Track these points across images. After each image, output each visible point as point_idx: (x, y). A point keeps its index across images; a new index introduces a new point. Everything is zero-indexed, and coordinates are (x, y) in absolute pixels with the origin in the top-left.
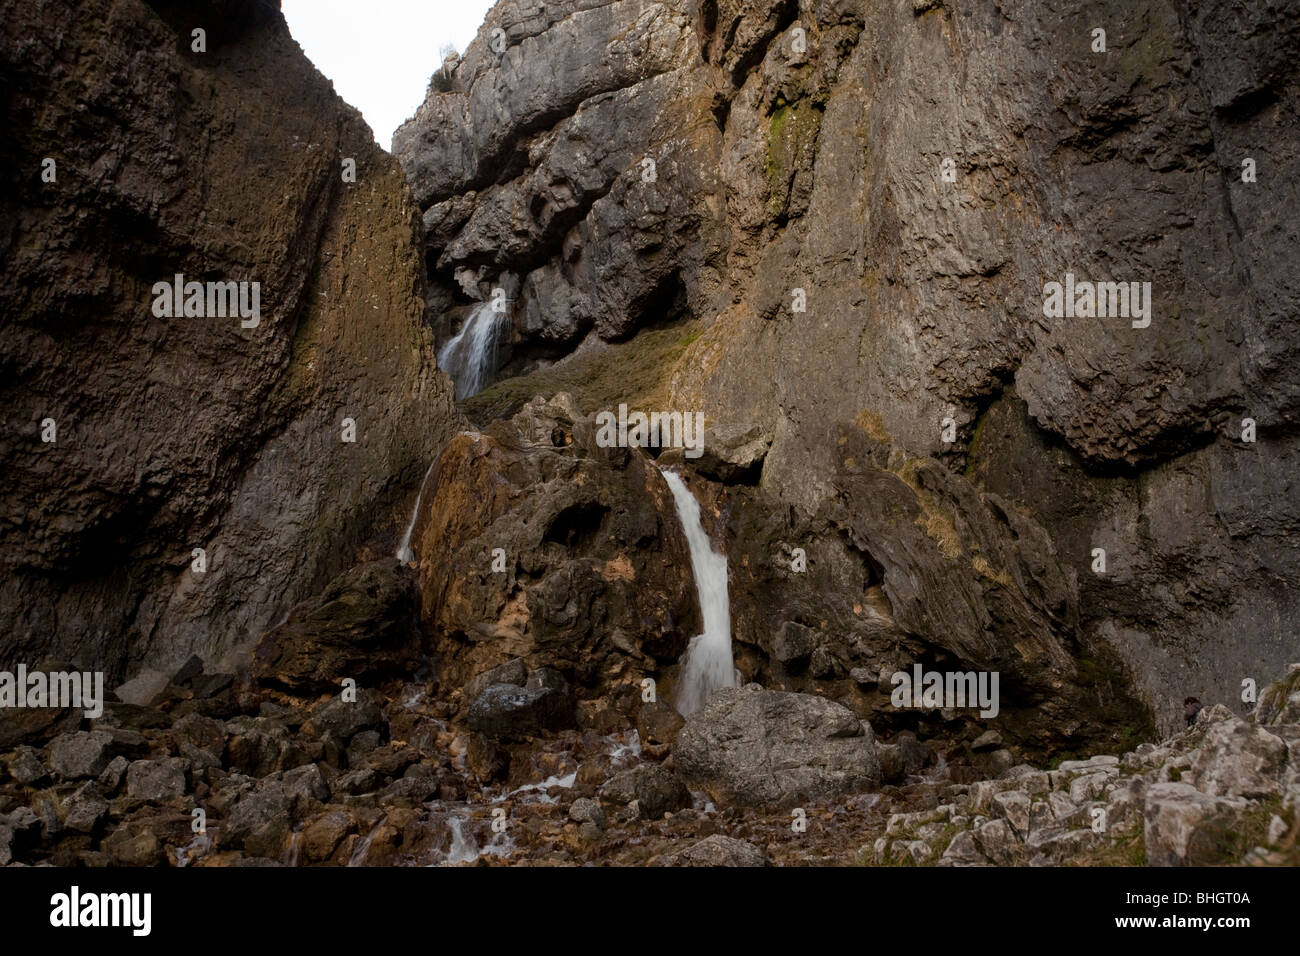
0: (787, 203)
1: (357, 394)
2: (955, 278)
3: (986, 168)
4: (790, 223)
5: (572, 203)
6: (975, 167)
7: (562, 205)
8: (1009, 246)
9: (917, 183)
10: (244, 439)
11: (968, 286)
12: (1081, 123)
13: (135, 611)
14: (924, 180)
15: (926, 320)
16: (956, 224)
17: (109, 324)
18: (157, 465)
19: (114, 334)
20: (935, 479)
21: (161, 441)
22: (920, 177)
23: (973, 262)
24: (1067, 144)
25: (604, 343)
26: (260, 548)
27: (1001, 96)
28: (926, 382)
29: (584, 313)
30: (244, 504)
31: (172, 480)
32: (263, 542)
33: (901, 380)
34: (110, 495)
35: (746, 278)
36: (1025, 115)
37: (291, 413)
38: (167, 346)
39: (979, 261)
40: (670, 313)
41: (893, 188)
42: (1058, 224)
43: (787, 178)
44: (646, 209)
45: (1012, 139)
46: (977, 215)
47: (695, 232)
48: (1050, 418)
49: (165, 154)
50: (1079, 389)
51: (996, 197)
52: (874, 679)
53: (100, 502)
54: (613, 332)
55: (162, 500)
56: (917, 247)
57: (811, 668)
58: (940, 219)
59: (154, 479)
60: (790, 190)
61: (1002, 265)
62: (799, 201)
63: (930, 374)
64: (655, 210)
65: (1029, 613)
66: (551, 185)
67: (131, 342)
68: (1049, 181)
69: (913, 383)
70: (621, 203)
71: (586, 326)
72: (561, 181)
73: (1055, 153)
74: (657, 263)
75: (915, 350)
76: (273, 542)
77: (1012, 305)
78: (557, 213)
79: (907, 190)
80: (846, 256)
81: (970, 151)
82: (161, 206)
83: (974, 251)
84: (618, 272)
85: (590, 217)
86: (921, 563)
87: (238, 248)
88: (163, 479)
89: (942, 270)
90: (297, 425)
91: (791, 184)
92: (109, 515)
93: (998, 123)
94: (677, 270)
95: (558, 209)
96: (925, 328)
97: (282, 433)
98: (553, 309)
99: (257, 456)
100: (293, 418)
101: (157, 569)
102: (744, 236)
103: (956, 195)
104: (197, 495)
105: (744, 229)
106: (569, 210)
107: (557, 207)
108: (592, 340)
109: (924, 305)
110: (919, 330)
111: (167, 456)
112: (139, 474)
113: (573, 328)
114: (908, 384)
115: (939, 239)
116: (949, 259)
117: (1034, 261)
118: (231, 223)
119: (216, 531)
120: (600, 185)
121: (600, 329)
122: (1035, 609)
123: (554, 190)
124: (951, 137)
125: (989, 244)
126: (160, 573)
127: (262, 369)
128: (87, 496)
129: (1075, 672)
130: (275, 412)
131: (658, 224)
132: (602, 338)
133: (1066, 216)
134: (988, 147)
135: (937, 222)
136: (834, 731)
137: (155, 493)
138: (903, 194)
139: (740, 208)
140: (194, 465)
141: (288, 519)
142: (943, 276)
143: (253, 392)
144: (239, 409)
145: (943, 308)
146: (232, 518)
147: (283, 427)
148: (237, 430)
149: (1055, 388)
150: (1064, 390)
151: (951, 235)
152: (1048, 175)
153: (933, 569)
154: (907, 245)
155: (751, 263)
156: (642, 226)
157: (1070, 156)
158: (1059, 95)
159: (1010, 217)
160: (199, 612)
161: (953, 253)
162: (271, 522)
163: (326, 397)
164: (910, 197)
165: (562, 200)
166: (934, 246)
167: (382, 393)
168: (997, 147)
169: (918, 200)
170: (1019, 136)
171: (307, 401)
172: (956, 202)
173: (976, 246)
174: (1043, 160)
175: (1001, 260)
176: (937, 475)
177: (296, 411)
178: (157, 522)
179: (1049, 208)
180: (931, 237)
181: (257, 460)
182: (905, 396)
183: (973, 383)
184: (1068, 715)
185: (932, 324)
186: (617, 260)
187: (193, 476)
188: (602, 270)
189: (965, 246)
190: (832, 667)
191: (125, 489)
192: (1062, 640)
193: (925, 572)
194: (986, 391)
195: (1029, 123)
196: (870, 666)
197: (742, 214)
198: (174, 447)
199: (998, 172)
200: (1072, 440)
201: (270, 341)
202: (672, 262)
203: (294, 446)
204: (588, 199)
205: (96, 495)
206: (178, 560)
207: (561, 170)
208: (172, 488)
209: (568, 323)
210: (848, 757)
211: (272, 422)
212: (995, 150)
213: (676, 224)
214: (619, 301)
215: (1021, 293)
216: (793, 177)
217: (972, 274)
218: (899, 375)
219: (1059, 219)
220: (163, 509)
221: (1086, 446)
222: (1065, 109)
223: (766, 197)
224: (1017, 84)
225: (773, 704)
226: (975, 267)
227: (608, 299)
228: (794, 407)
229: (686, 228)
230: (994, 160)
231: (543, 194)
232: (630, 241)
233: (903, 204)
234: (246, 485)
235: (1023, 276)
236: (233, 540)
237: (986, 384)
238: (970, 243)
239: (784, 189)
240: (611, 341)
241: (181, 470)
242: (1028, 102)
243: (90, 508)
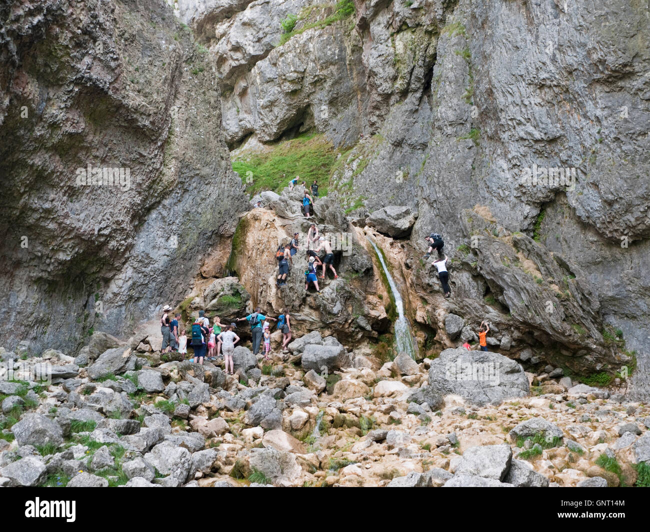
0: (409, 84)
1: (194, 185)
2: (531, 141)
3: (550, 87)
4: (410, 95)
5: (243, 62)
6: (543, 85)
7: (236, 62)
8: (563, 128)
9: (509, 90)
10: (141, 209)
11: (538, 146)
12: (606, 72)
13: (87, 302)
14: (514, 89)
15: (515, 162)
16: (533, 114)
17: (82, 148)
18: (103, 224)
19: (84, 153)
20: (526, 245)
21: (106, 211)
22: (511, 86)
23: (542, 134)
24: (598, 81)
25: (261, 144)
26: (149, 268)
27: (560, 51)
28: (515, 193)
29: (249, 126)
30: (141, 245)
31: (111, 232)
32: (151, 266)
33: (500, 191)
34: (84, 240)
35: (379, 121)
36: (574, 63)
37: (164, 195)
38: (107, 159)
39: (545, 134)
40: (302, 129)
41: (494, 90)
42: (592, 121)
43: (409, 69)
44: (292, 69)
45: (566, 74)
46: (544, 110)
47: (322, 84)
48: (588, 217)
49: (112, 55)
50: (606, 205)
51: (554, 102)
52: (498, 343)
53: (78, 244)
54: (267, 138)
55: (106, 243)
56: (510, 123)
57: (462, 336)
58: (523, 110)
59: (102, 232)
60: (411, 77)
61: (559, 137)
62: (416, 83)
63: (516, 189)
64: (297, 70)
65: (581, 313)
66: (230, 50)
67: (91, 157)
68: (587, 98)
69: (507, 193)
70: (275, 64)
71: (248, 133)
72: (237, 48)
73: (590, 84)
74: (296, 100)
75: (508, 176)
76: (156, 265)
77: (565, 158)
78: (234, 67)
79: (503, 92)
80: (461, 121)
81: (542, 77)
82: (110, 83)
83: (543, 129)
84: (272, 104)
85: (255, 70)
86: (527, 287)
87: (143, 106)
88: (106, 232)
89: (525, 137)
90: (166, 202)
91: (411, 73)
92: (82, 251)
93: (557, 65)
94: (309, 105)
95: (235, 65)
96: (514, 165)
97: (158, 206)
98: (228, 122)
99: (146, 218)
100: (164, 198)
101: (98, 280)
102: (379, 99)
103: (532, 98)
104: (121, 240)
105: (380, 95)
106: (241, 65)
107: (234, 64)
108: (252, 142)
109: (514, 154)
110: (511, 166)
111: (109, 219)
112: (97, 229)
113: (240, 134)
114: (504, 193)
115: (523, 120)
116: (529, 131)
117: (578, 138)
118: (139, 92)
119: (127, 260)
120: (262, 53)
121: (259, 136)
122: (584, 310)
123: (232, 53)
124: (530, 68)
125: (551, 126)
126: (99, 282)
127: (151, 171)
128: (72, 241)
129: (602, 340)
130: (156, 195)
131: (299, 78)
132: (260, 141)
133: (597, 117)
134: (551, 76)
135: (521, 111)
136: (509, 370)
137: (102, 239)
138: (501, 94)
139: (378, 82)
140: (120, 224)
141: (163, 253)
142: (525, 140)
143: (147, 184)
144: (140, 193)
145: (524, 156)
146: (134, 253)
147: (159, 202)
148: (139, 205)
149: (592, 203)
150: (597, 204)
151: (529, 119)
152: (587, 95)
153: (534, 290)
154: (503, 121)
155: (383, 113)
156: (290, 79)
157: (599, 88)
158: (595, 56)
159: (563, 113)
160: (120, 303)
161: (531, 129)
162: (154, 255)
163: (179, 186)
164: (504, 96)
165: (237, 60)
166: (520, 123)
167: (207, 184)
168: (557, 77)
169: (510, 99)
170: (570, 73)
171: (171, 189)
172: (533, 102)
173: (544, 126)
174: (584, 87)
175: (558, 135)
176: (527, 243)
177: (166, 194)
178: (102, 255)
179: (587, 112)
180: (518, 118)
181: (145, 221)
182: (502, 199)
183: (540, 195)
184: (598, 360)
185: (518, 164)
186: (271, 97)
187: (120, 230)
188: (262, 102)
189: (538, 126)
190: (473, 337)
191: (90, 238)
192: (596, 326)
193: (530, 292)
194: (547, 200)
195: (576, 67)
196: (496, 337)
197: (379, 86)
198: (112, 214)
199: (556, 90)
200: (599, 228)
201: (156, 155)
202: (307, 100)
203: (165, 213)
204: (253, 60)
205: (77, 241)
206: (110, 275)
207: (237, 42)
208: (110, 237)
209: (237, 130)
210: (516, 382)
211: (153, 200)
212: (555, 78)
213: (309, 79)
214: (272, 120)
215: (570, 153)
216: (413, 70)
217: (541, 140)
218: (499, 188)
219: (593, 118)
220: (105, 248)
221: (607, 232)
222: (598, 64)
223: (395, 79)
224: (569, 47)
225: (478, 357)
226: (543, 136)
227: (265, 119)
228: (435, 201)
229: (316, 82)
230: (555, 83)
231: (225, 55)
232: (281, 87)
233: (501, 100)
234: (141, 234)
235: (571, 144)
236: (136, 265)
237: (547, 197)
238: (540, 124)
239: (408, 77)
240: (265, 143)
241: (114, 227)
242: (576, 57)
243: (73, 248)
